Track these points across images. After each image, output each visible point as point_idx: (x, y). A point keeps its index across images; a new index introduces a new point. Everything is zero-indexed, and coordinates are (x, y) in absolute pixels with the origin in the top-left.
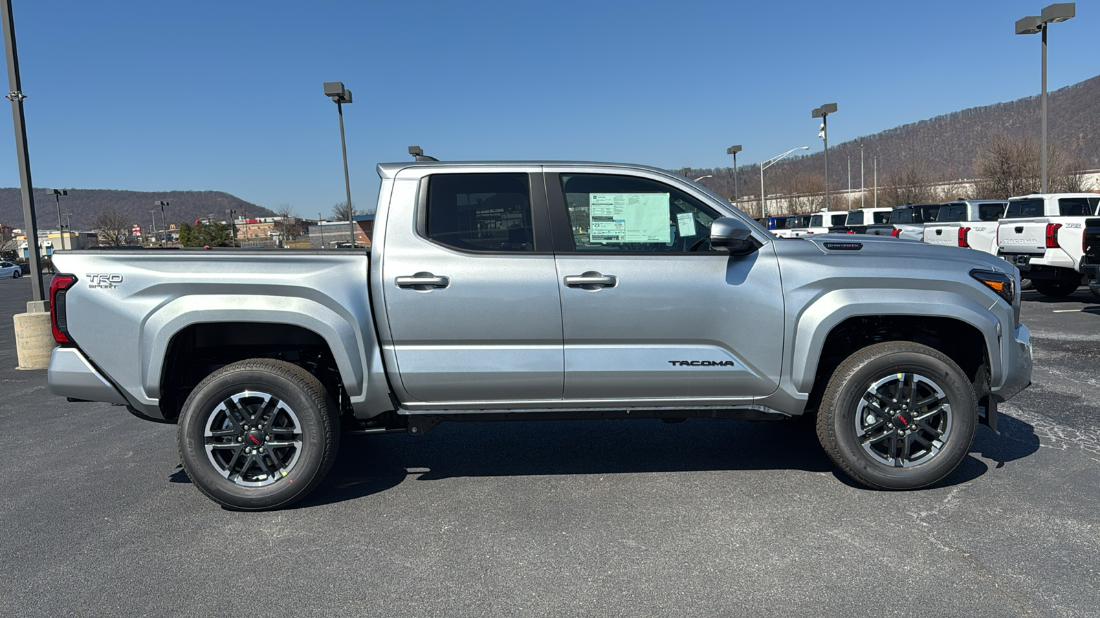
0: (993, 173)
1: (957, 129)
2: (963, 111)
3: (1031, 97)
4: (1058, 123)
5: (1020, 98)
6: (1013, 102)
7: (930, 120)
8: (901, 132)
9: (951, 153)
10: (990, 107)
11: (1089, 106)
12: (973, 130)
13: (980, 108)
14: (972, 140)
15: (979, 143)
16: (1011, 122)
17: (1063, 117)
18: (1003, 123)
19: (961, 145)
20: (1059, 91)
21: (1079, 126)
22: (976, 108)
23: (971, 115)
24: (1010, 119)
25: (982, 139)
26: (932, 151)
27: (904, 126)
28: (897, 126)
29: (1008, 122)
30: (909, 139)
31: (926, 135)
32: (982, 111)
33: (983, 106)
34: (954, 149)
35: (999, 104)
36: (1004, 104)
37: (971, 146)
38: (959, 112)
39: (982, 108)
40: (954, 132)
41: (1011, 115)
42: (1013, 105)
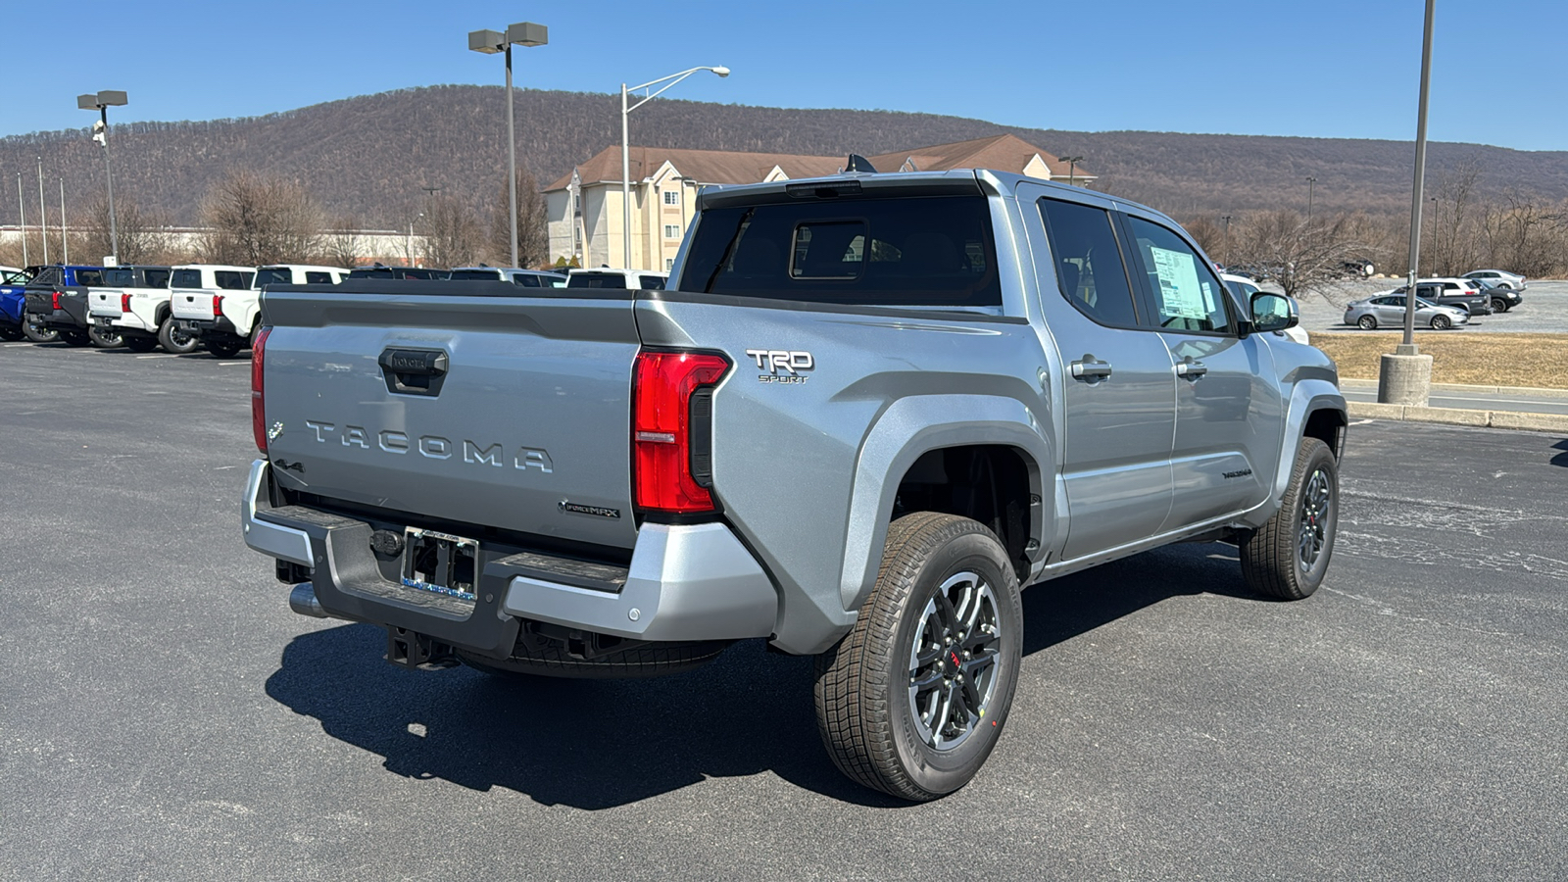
0: (232, 223)
1: (125, 148)
2: (134, 125)
3: (229, 120)
4: (267, 162)
5: (215, 119)
6: (205, 122)
7: (84, 130)
8: (37, 143)
9: (119, 185)
10: (174, 124)
11: (305, 144)
12: (151, 155)
13: (160, 124)
14: (149, 169)
15: (161, 174)
16: (204, 150)
17: (274, 153)
18: (194, 151)
19: (133, 174)
20: (266, 117)
21: (294, 168)
22: (153, 123)
23: (147, 132)
24: (203, 147)
25: (165, 169)
26: (90, 178)
27: (42, 133)
28: (30, 132)
29: (200, 150)
30: (52, 154)
31: (78, 152)
32: (163, 128)
33: (163, 121)
34: (124, 179)
35: (187, 122)
36: (194, 124)
37: (148, 178)
38: (129, 126)
39: (163, 124)
40: (122, 154)
41: (203, 141)
42: (206, 127)
